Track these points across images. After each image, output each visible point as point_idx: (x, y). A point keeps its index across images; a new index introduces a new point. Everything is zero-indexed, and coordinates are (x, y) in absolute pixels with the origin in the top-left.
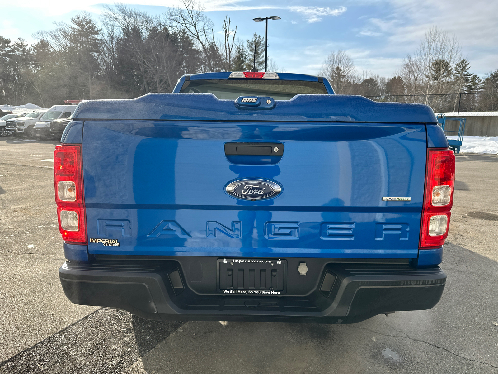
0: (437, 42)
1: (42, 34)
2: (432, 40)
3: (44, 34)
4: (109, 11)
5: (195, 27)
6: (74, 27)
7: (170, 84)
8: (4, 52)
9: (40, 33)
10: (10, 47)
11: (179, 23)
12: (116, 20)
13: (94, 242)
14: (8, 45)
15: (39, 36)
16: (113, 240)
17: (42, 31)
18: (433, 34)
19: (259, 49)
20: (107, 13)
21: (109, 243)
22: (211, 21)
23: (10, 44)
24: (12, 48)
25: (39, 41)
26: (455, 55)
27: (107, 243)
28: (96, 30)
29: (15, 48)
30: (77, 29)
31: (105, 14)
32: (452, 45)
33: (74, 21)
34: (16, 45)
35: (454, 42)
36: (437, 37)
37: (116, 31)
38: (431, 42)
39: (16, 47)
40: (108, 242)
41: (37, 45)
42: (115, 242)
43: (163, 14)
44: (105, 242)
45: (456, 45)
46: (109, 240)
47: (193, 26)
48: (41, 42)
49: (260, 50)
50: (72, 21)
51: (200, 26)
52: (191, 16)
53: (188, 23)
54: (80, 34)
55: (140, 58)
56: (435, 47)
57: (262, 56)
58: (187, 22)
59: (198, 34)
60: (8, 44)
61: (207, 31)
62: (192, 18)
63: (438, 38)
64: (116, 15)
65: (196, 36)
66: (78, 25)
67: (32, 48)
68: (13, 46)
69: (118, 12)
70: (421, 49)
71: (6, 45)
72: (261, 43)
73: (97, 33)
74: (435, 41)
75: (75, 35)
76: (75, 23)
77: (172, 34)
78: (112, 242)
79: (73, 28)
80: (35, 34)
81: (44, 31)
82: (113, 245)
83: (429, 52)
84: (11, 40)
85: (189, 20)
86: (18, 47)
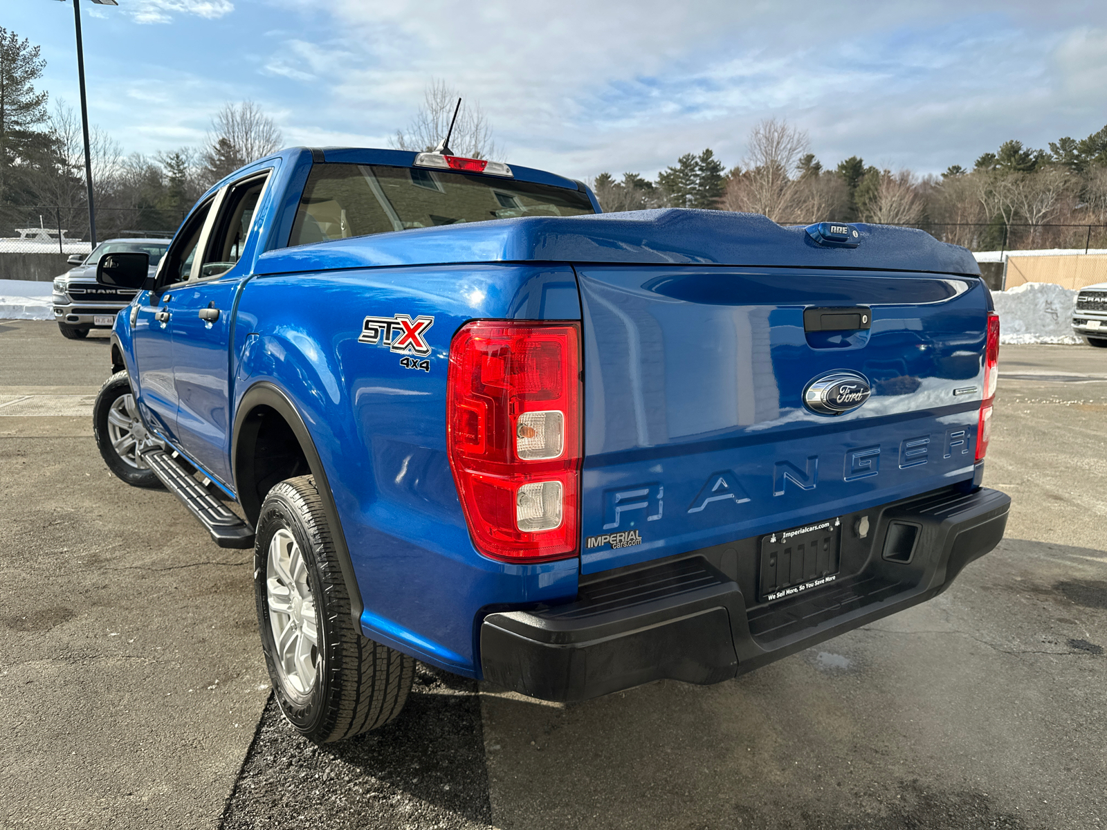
0: (448, 113)
2: (439, 108)
13: (596, 545)
16: (632, 532)
18: (439, 96)
19: (15, 68)
21: (623, 540)
26: (482, 143)
27: (621, 541)
32: (476, 123)
35: (478, 118)
36: (447, 101)
38: (437, 113)
40: (622, 538)
42: (634, 537)
44: (616, 540)
45: (482, 124)
46: (623, 534)
49: (19, 73)
56: (445, 119)
57: (26, 88)
63: (449, 105)
70: (421, 123)
72: (21, 54)
74: (444, 110)
78: (630, 537)
82: (630, 543)
83: (435, 131)
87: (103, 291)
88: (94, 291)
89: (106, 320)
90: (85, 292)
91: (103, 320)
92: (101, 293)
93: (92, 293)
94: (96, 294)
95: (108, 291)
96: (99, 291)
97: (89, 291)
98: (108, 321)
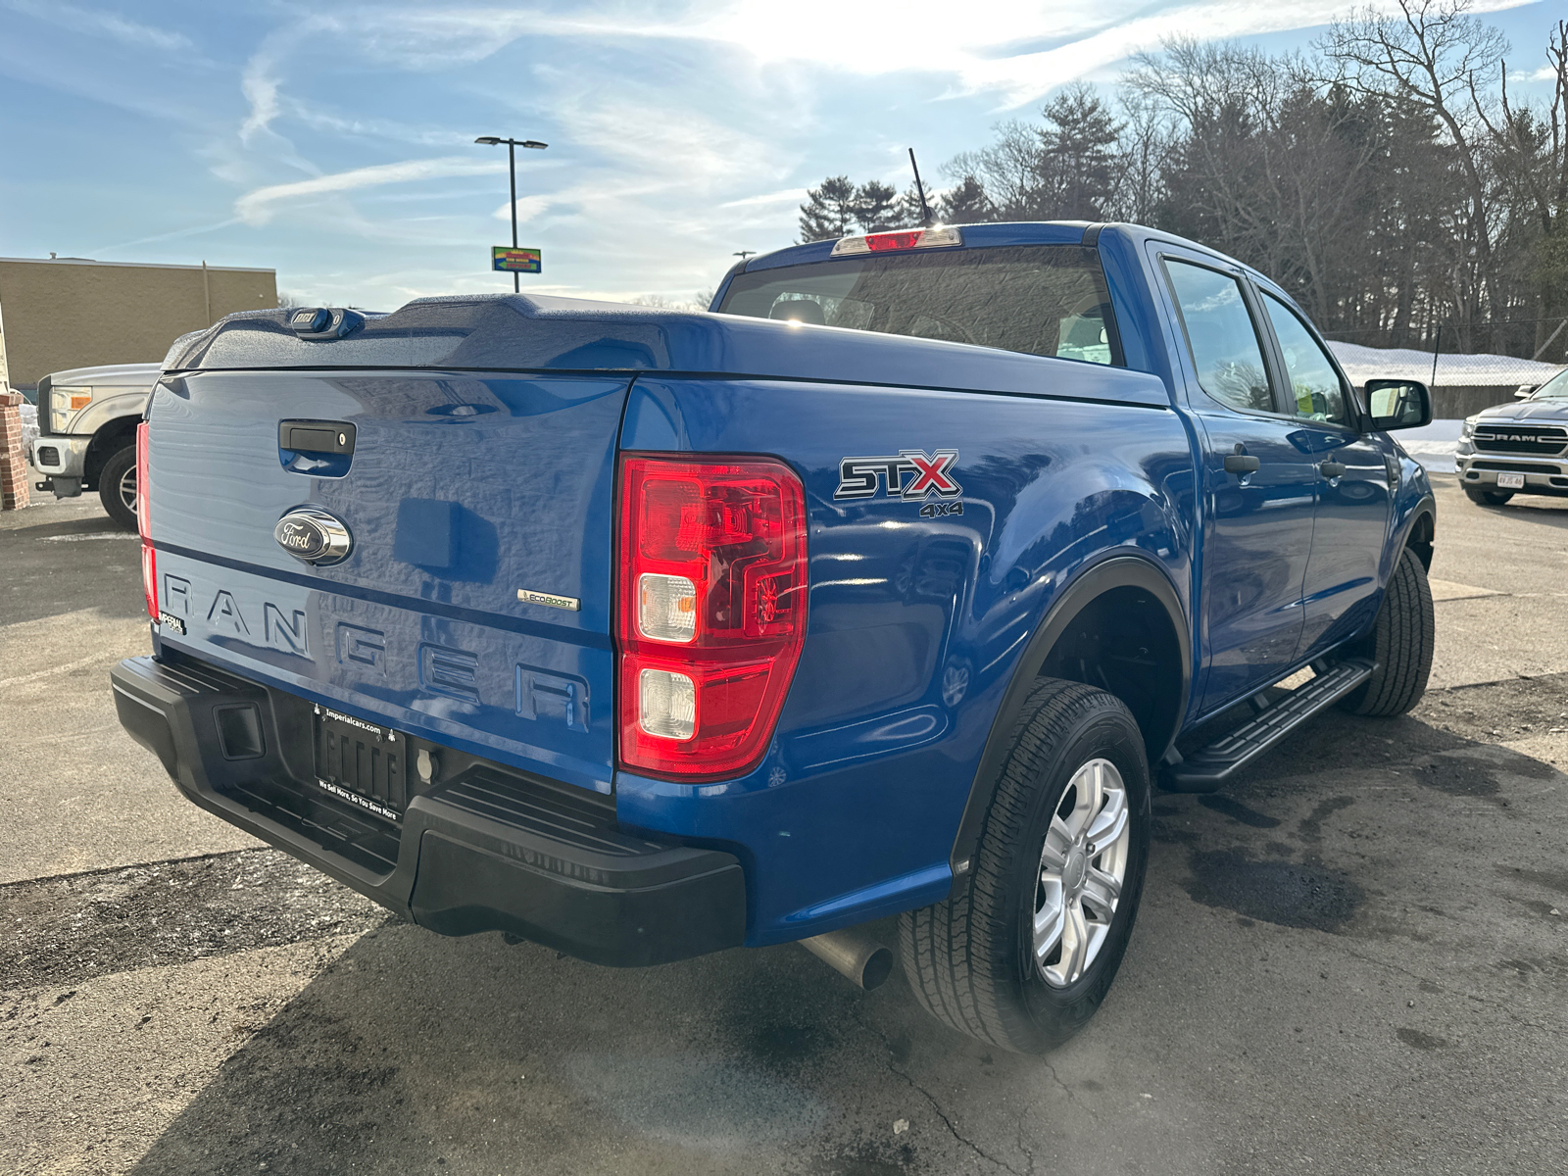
1: (966, 163)
3: (969, 162)
4: (1142, 66)
5: (1430, 67)
6: (1049, 130)
7: (1313, 273)
8: (877, 223)
9: (960, 160)
10: (891, 207)
11: (1371, 63)
12: (1164, 90)
14: (889, 203)
15: (957, 169)
17: (965, 155)
20: (1138, 72)
22: (1498, 34)
23: (893, 201)
24: (897, 209)
25: (961, 183)
28: (1108, 129)
29: (902, 211)
30: (1056, 135)
31: (1129, 76)
33: (1051, 115)
34: (907, 201)
37: (1162, 123)
39: (906, 205)
41: (955, 196)
43: (1311, 43)
47: (1421, 66)
48: (966, 184)
50: (1046, 114)
51: (1448, 62)
52: (1416, 32)
53: (1405, 57)
54: (1062, 149)
55: (1225, 198)
58: (1400, 53)
59: (1438, 92)
60: (888, 199)
61: (1481, 72)
62: (1421, 37)
64: (1164, 75)
65: (1432, 98)
66: (1062, 122)
67: (942, 203)
68: (899, 203)
69: (1171, 63)
71: (884, 203)
73: (1110, 138)
75: (1049, 152)
76: (1054, 117)
77: (1359, 102)
79: (1047, 133)
80: (947, 166)
81: (971, 153)
84: (896, 189)
85: (1406, 49)
86: (911, 205)
87: (1518, 438)
88: (1505, 437)
89: (1514, 480)
90: (1493, 439)
91: (1510, 479)
92: (1515, 441)
93: (1502, 440)
94: (1508, 441)
95: (1524, 438)
96: (1512, 438)
97: (1499, 437)
98: (1516, 482)
